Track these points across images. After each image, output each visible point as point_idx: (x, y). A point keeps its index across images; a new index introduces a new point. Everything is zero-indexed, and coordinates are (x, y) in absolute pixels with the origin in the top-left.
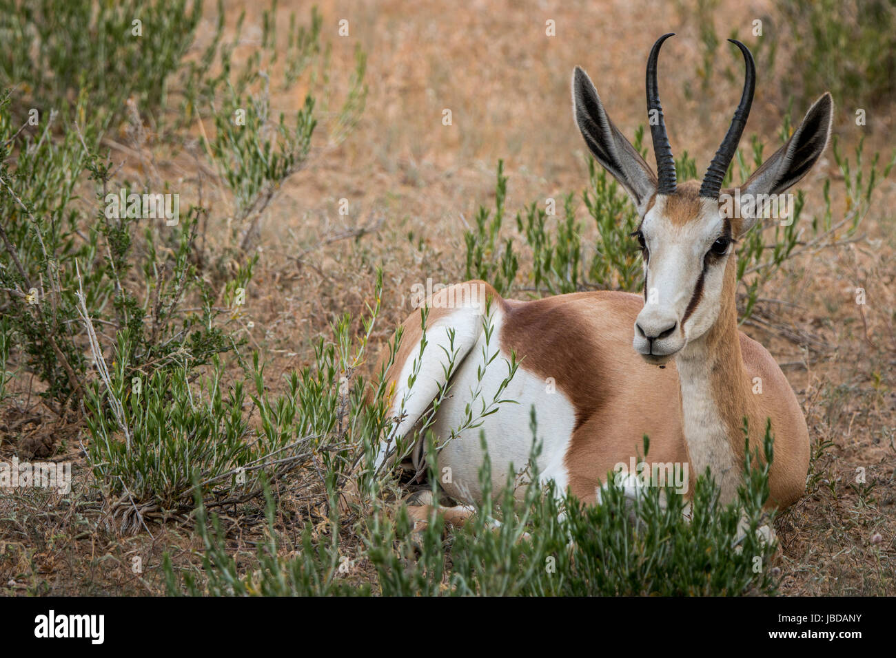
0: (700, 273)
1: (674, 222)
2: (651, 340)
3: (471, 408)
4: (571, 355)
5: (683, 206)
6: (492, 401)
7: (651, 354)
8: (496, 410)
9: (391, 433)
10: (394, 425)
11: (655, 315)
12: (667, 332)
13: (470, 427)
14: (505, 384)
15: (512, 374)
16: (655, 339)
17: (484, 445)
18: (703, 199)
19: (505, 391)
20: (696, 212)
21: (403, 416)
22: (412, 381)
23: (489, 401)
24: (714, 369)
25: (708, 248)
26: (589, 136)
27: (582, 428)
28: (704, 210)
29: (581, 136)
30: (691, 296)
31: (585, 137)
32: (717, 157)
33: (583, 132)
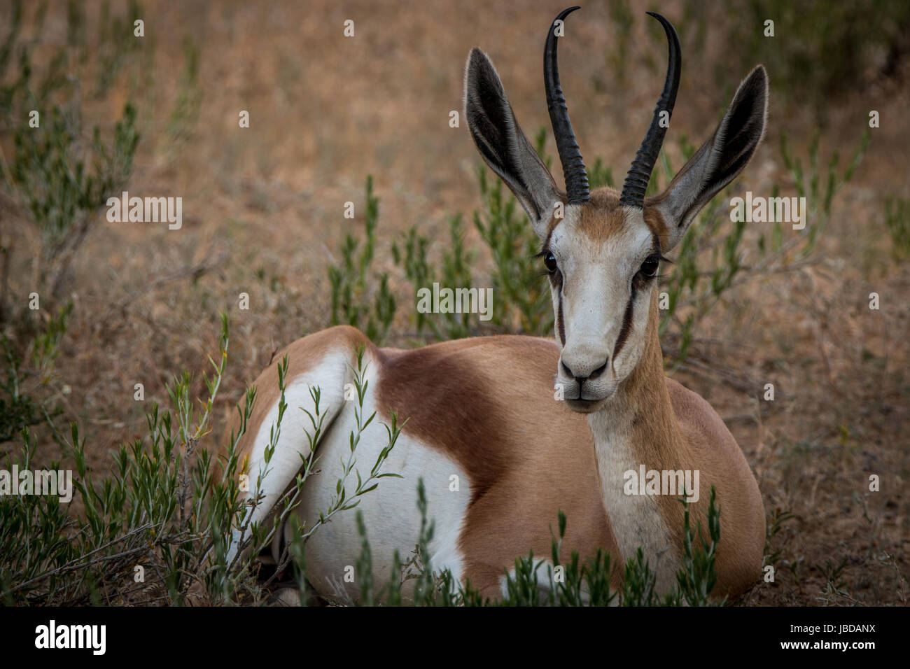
0: (628, 299)
1: (593, 237)
2: (581, 380)
3: (344, 484)
4: (464, 415)
5: (601, 218)
6: (369, 475)
7: (580, 399)
8: (375, 487)
9: (246, 519)
10: (249, 509)
11: (583, 349)
12: (599, 371)
13: (344, 508)
14: (385, 453)
15: (393, 441)
16: (585, 379)
17: (362, 530)
18: (626, 209)
19: (384, 463)
20: (619, 225)
21: (259, 497)
22: (269, 454)
23: (365, 475)
24: (635, 423)
25: (637, 268)
26: (480, 135)
27: (479, 503)
28: (629, 221)
29: (470, 134)
30: (620, 328)
31: (475, 136)
32: (639, 157)
33: (472, 130)
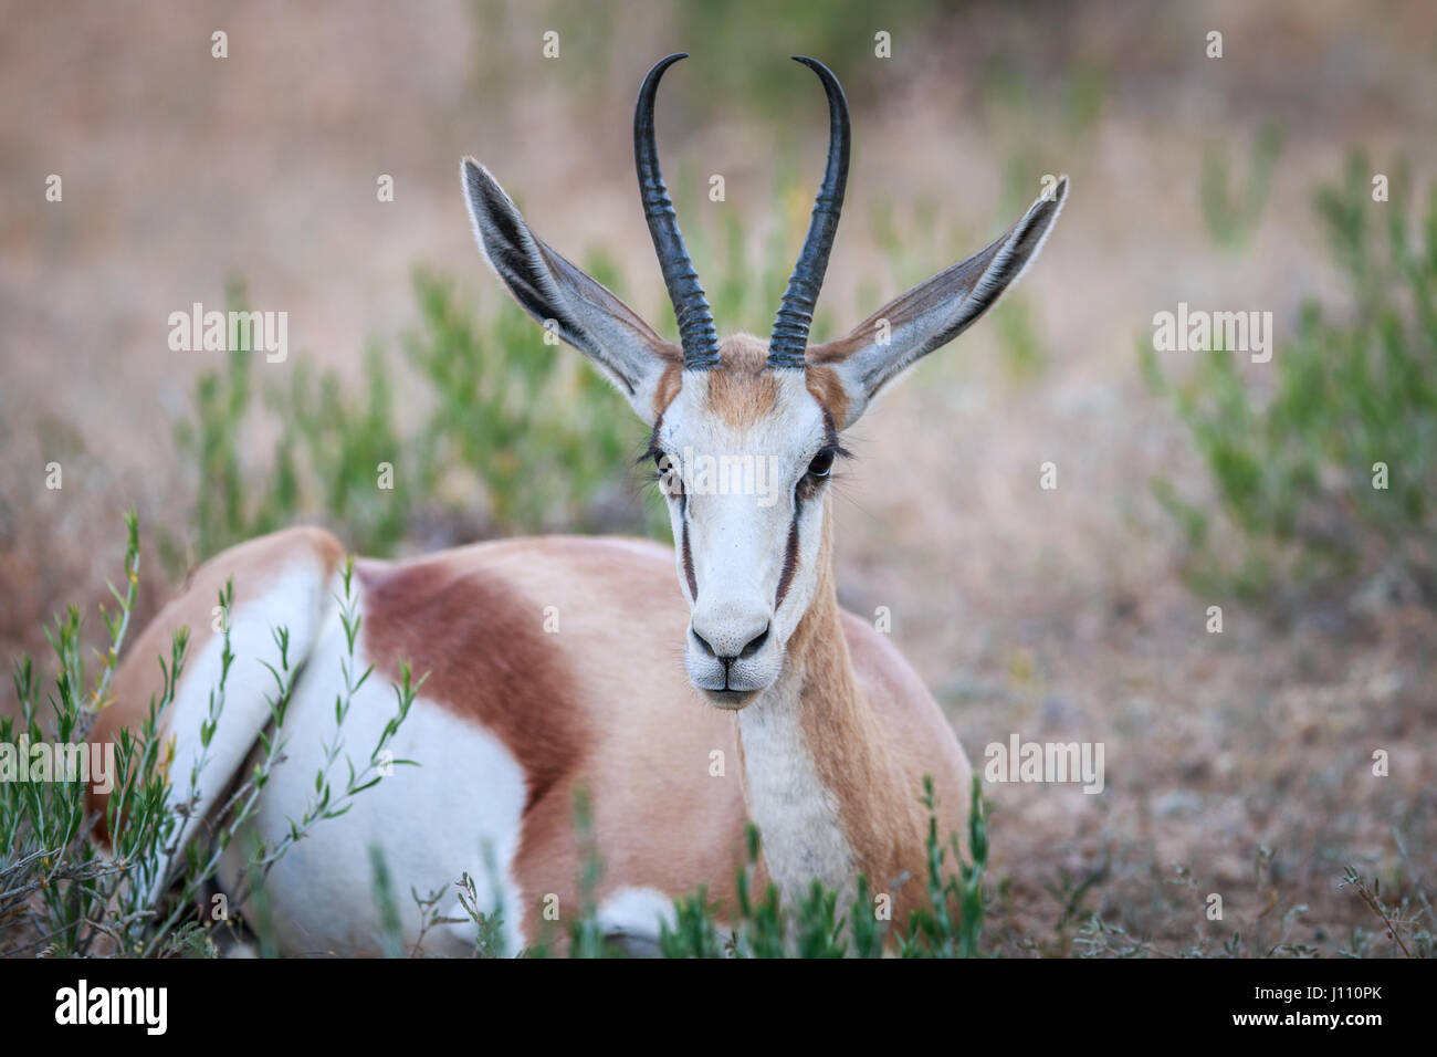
0: (792, 519)
1: (730, 422)
4: (505, 667)
5: (740, 391)
7: (727, 690)
11: (729, 611)
12: (757, 643)
16: (735, 659)
18: (780, 374)
20: (770, 398)
24: (804, 694)
25: (803, 470)
26: (516, 278)
28: (786, 394)
29: (501, 280)
30: (781, 566)
31: (508, 280)
32: (794, 289)
33: (502, 274)
